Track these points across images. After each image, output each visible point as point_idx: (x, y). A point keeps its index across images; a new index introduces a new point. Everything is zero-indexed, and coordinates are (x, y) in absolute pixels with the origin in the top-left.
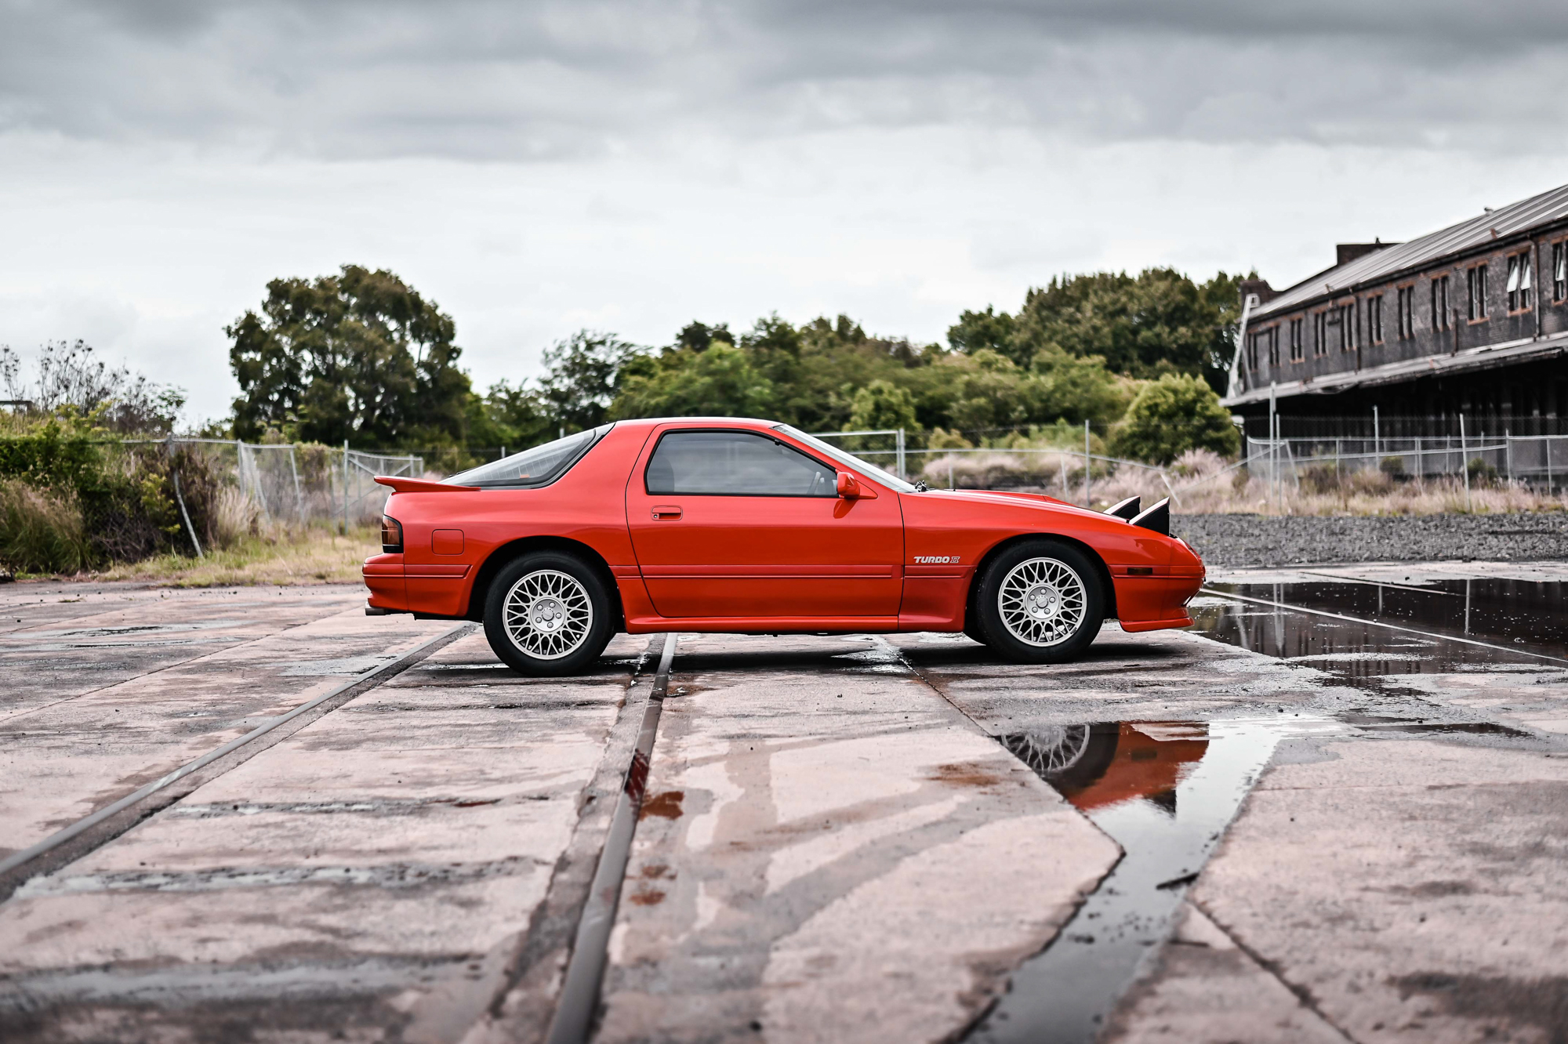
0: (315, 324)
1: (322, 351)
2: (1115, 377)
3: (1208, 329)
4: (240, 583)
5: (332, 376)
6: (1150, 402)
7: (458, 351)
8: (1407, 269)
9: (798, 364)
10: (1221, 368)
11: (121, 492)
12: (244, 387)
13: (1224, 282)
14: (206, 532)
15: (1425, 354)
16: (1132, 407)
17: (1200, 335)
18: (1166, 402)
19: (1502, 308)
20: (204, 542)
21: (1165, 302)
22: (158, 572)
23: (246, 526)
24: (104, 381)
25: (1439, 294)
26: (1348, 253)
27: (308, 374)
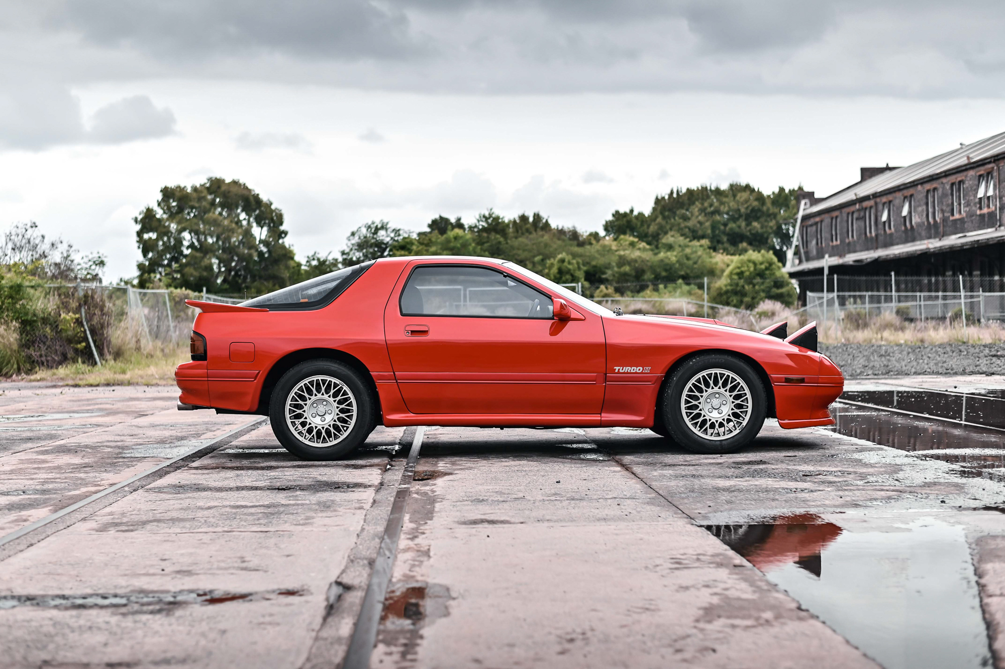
0: (192, 215)
1: (197, 233)
2: (714, 254)
3: (772, 223)
4: (121, 384)
5: (203, 250)
6: (738, 271)
7: (286, 233)
8: (910, 183)
9: (507, 243)
10: (781, 249)
11: (45, 321)
12: (145, 255)
13: (783, 194)
14: (103, 348)
15: (921, 239)
16: (727, 273)
17: (766, 227)
18: (748, 270)
19: (974, 208)
20: (101, 354)
21: (746, 206)
22: (67, 375)
23: (133, 344)
24: (45, 247)
25: (930, 200)
26: (868, 173)
27: (188, 248)
